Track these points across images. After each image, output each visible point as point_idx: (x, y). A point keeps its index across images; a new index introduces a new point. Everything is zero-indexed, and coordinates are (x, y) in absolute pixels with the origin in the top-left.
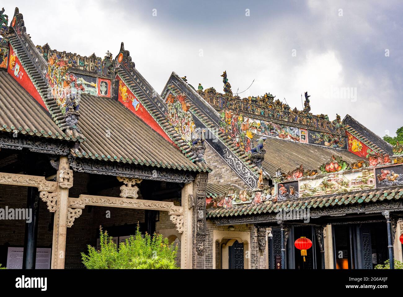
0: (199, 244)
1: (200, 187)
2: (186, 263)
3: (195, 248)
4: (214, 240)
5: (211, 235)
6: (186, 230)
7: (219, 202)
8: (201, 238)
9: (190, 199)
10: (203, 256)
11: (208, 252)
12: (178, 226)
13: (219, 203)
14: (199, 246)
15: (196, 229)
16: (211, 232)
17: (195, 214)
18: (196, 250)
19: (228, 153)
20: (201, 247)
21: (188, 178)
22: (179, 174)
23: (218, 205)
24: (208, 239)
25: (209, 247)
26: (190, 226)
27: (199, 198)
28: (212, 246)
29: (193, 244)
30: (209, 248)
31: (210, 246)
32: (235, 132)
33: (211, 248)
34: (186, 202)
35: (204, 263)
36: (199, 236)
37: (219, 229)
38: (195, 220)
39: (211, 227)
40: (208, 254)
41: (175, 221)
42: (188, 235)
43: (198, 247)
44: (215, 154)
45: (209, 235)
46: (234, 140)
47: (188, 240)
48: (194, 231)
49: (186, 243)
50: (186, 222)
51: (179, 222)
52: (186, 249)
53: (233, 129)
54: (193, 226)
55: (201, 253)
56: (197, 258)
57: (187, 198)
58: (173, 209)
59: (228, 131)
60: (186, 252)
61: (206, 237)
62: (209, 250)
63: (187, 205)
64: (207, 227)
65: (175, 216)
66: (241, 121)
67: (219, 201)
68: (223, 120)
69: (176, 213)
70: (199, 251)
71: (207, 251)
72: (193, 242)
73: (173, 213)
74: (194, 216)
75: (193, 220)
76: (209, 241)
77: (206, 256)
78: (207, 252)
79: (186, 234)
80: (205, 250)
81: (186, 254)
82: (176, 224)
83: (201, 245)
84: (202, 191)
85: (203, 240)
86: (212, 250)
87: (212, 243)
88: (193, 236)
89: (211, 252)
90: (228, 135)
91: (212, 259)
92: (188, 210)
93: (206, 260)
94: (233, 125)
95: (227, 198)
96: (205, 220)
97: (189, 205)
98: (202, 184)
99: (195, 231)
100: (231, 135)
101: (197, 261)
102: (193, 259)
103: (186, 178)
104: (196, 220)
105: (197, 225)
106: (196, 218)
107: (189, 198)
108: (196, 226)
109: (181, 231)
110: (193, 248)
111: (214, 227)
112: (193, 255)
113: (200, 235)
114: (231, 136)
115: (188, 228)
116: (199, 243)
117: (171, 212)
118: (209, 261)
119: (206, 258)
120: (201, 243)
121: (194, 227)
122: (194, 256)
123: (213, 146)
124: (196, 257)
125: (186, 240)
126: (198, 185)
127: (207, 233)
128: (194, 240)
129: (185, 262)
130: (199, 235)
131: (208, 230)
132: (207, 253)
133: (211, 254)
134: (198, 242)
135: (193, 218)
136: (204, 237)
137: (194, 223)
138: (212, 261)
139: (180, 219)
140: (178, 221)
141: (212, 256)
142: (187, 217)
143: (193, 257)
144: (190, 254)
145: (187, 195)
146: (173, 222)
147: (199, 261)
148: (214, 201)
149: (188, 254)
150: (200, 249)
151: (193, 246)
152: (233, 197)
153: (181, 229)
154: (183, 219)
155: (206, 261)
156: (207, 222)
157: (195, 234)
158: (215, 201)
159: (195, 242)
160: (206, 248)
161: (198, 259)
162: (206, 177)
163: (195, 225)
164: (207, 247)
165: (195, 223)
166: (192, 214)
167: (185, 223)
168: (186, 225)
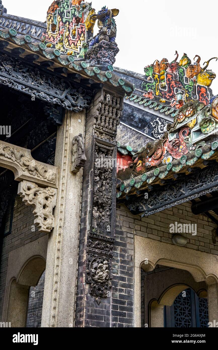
0: (95, 265)
1: (103, 124)
2: (54, 317)
3: (84, 275)
4: (136, 261)
5: (128, 246)
6: (62, 225)
7: (150, 157)
8: (102, 249)
9: (75, 148)
10: (106, 301)
11: (121, 290)
12: (39, 210)
13: (150, 160)
14: (96, 268)
15: (88, 223)
16: (129, 240)
17: (88, 187)
18: (87, 279)
19: (160, 123)
20: (101, 273)
21: (74, 99)
22: (50, 82)
23: (148, 164)
24: (123, 256)
25: (123, 276)
26: (74, 216)
27: (99, 151)
28: (131, 275)
29: (80, 264)
30: (123, 279)
31: (127, 274)
32: (173, 88)
33: (130, 280)
34: (65, 157)
35: (108, 320)
36: (97, 242)
37: (150, 236)
38: (86, 202)
39: (129, 227)
40: (121, 296)
41: (31, 196)
42: (67, 238)
43: (93, 270)
44: (135, 137)
45: (125, 245)
46: (172, 101)
47: (67, 251)
48: (82, 231)
49: (58, 258)
50: (62, 205)
51: (43, 201)
52: (57, 274)
53: (169, 84)
54: (80, 217)
55: (99, 289)
56: (87, 303)
57: (68, 147)
58: (27, 163)
59: (161, 91)
60: (56, 282)
61: (115, 249)
62: (123, 286)
63: (67, 162)
64: (118, 224)
65: (32, 185)
66: (185, 65)
67: (150, 154)
68: (151, 80)
69: (36, 177)
70: (96, 282)
71: (119, 287)
72: (80, 258)
73: (27, 173)
74: (84, 193)
75: (83, 201)
76: (122, 262)
77: (115, 301)
78: (116, 290)
79: (60, 235)
80: (113, 283)
81: (56, 291)
82: (34, 206)
83: (101, 267)
84: (108, 137)
85: (105, 255)
86: (130, 286)
87: (132, 268)
88: (81, 241)
89: (129, 292)
90: (160, 98)
91: (131, 310)
92: (70, 174)
93: (114, 313)
94: (169, 79)
95: (172, 135)
96: (114, 203)
97: (72, 163)
98: (108, 119)
99: (85, 229)
100: (167, 96)
101: (88, 311)
102: (77, 306)
103: (66, 97)
104: (89, 200)
105: (91, 212)
106: (89, 196)
107: (73, 145)
108: (88, 216)
109: (48, 226)
110: (79, 275)
111: (137, 227)
112: (77, 294)
113: (100, 240)
114: (165, 98)
115: (68, 219)
116: (95, 260)
117: (21, 172)
118: (124, 315)
119: (114, 307)
120: (102, 262)
121: (82, 221)
122: (81, 298)
123: (131, 125)
124: (85, 299)
125: (59, 250)
126: (97, 119)
127: (119, 240)
128: (83, 253)
129: (53, 313)
130: (97, 239)
131: (122, 233)
132: (118, 294)
133: (130, 297)
134: (94, 258)
135: (82, 197)
136: (111, 249)
137: (83, 210)
138: (131, 316)
139: (47, 195)
140: (41, 198)
141: (131, 304)
142: (65, 192)
143: (78, 299)
144: (68, 291)
145: (68, 140)
146: (26, 198)
147: (96, 311)
148: (137, 159)
149: (64, 290)
150: (96, 277)
151: (78, 270)
152: (191, 125)
153: (49, 221)
154: (55, 197)
155: (113, 315)
156: (118, 212)
157: (86, 238)
158: (141, 158)
159: (85, 258)
160: (115, 277)
161: (92, 305)
162: (118, 105)
163: (85, 214)
164: (119, 275)
165: (86, 207)
166: (80, 186)
167: (59, 206)
168: (61, 212)
